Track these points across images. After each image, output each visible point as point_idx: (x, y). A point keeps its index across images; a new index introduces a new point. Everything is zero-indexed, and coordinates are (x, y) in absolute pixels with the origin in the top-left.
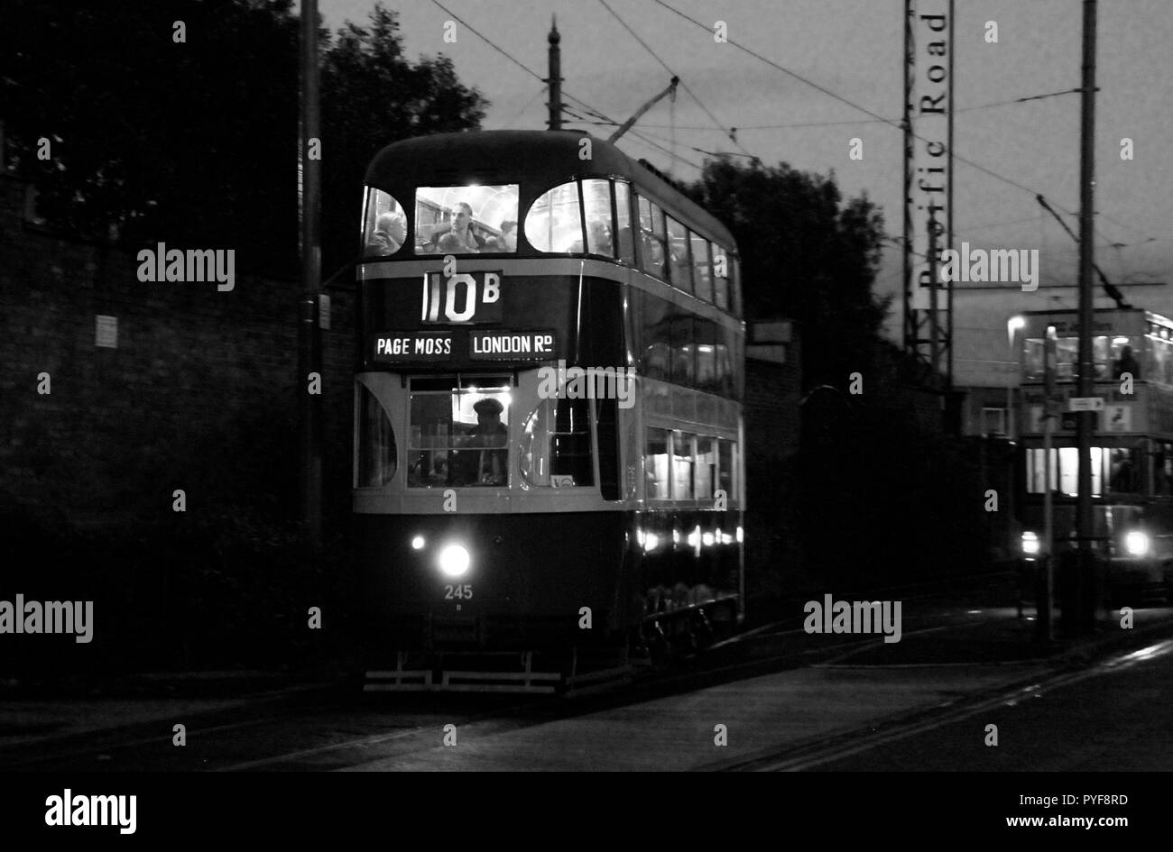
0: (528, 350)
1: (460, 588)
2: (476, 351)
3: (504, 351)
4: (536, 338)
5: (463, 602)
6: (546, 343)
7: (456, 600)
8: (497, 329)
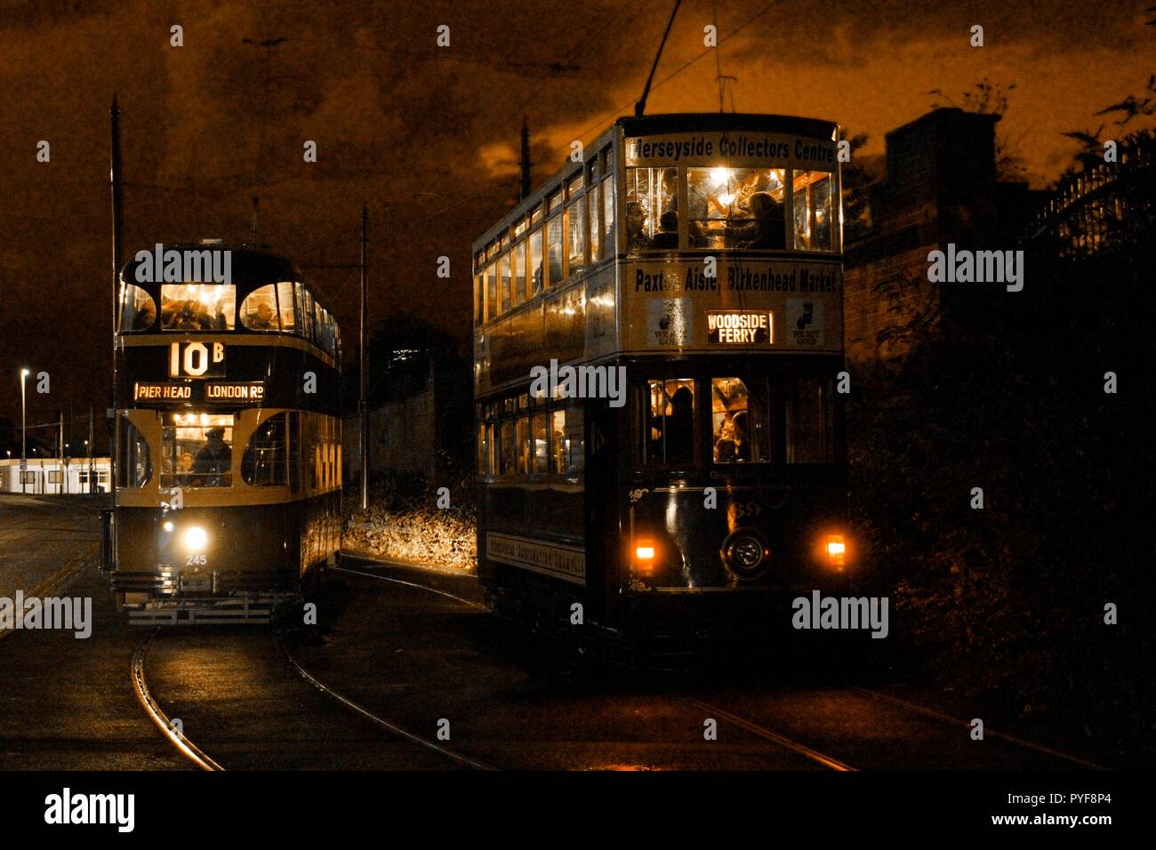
0: (246, 396)
1: (197, 558)
2: (210, 395)
3: (229, 396)
4: (252, 388)
5: (200, 566)
6: (259, 392)
7: (195, 565)
8: (222, 382)
